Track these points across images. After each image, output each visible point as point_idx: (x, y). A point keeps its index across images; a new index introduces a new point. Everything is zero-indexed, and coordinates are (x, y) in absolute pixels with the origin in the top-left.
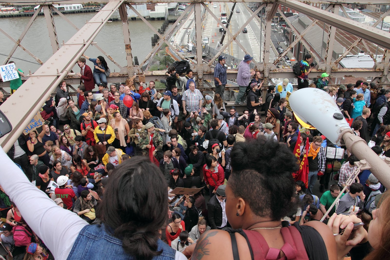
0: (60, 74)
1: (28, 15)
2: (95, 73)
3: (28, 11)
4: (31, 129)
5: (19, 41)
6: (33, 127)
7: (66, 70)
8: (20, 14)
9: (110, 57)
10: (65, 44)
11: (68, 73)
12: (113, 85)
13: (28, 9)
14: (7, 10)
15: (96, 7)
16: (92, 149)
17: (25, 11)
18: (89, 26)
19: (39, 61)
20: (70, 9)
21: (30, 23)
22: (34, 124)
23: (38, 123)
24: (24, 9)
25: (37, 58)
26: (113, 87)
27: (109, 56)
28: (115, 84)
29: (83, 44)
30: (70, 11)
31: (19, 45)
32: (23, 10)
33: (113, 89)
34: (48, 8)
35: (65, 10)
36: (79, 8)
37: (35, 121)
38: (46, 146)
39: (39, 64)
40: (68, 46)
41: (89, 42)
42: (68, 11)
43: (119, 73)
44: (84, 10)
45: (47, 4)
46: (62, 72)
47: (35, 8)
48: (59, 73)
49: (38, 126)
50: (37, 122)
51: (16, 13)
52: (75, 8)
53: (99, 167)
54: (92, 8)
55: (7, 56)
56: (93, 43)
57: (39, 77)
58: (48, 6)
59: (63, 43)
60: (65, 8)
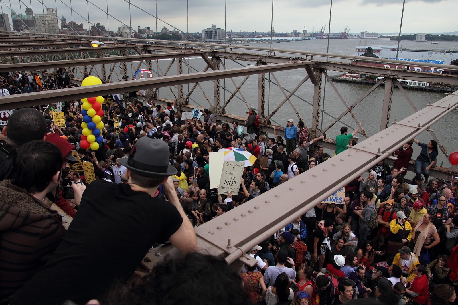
0: (381, 154)
1: (368, 84)
2: (419, 161)
3: (370, 80)
4: (329, 201)
5: (352, 108)
6: (332, 200)
7: (388, 151)
8: (362, 81)
9: (443, 148)
10: (397, 123)
11: (389, 156)
12: (435, 181)
13: (370, 78)
14: (351, 76)
15: (445, 88)
16: (383, 240)
17: (367, 79)
18: (430, 109)
19: (363, 131)
20: (414, 85)
21: (368, 93)
22: (334, 199)
23: (338, 200)
24: (367, 77)
25: (362, 128)
26: (434, 183)
27: (442, 146)
28: (437, 180)
29: (416, 128)
30: (413, 86)
31: (350, 111)
32: (365, 78)
33: (433, 185)
34: (391, 81)
35: (408, 84)
36: (424, 85)
37: (337, 196)
38: (338, 218)
39: (362, 134)
40: (400, 126)
41: (425, 127)
42: (411, 86)
43: (448, 169)
44: (429, 88)
45: (391, 77)
46: (383, 152)
47: (377, 78)
48: (379, 153)
49: (337, 202)
50: (338, 198)
51: (359, 79)
52: (420, 85)
53: (382, 263)
54: (439, 88)
55: (335, 119)
56: (429, 129)
57: (358, 150)
58: (391, 79)
59: (395, 122)
60: (409, 83)
